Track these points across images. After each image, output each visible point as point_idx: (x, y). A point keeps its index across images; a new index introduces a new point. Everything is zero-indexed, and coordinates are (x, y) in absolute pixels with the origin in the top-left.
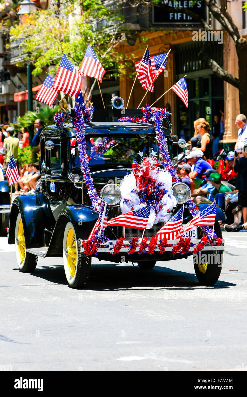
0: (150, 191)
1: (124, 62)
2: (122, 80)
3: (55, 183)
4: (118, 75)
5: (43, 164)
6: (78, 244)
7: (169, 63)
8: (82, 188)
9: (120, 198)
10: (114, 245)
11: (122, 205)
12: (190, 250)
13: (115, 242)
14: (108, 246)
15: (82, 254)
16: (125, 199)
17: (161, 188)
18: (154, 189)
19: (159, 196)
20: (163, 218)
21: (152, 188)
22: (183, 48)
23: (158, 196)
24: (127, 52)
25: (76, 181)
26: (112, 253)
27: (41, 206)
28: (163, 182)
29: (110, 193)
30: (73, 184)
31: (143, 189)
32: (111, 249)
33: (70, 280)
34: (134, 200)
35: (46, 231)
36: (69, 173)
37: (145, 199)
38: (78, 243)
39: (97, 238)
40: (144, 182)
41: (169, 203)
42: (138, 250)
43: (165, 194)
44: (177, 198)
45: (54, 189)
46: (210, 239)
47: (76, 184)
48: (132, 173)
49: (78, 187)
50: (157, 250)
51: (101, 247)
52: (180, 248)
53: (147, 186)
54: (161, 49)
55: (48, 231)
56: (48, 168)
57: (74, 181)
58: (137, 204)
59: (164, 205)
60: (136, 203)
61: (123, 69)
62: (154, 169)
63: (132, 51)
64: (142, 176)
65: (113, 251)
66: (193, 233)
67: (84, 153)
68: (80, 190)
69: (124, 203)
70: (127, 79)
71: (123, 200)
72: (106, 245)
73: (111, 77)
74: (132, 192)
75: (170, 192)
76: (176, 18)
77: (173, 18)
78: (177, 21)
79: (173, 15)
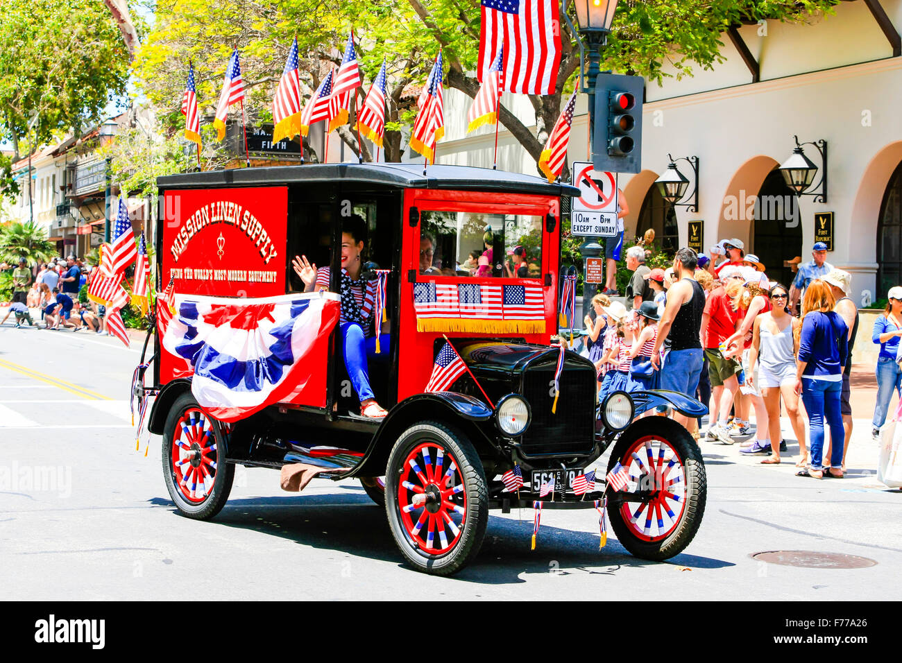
76: (268, 147)
77: (266, 147)
78: (270, 150)
79: (266, 143)
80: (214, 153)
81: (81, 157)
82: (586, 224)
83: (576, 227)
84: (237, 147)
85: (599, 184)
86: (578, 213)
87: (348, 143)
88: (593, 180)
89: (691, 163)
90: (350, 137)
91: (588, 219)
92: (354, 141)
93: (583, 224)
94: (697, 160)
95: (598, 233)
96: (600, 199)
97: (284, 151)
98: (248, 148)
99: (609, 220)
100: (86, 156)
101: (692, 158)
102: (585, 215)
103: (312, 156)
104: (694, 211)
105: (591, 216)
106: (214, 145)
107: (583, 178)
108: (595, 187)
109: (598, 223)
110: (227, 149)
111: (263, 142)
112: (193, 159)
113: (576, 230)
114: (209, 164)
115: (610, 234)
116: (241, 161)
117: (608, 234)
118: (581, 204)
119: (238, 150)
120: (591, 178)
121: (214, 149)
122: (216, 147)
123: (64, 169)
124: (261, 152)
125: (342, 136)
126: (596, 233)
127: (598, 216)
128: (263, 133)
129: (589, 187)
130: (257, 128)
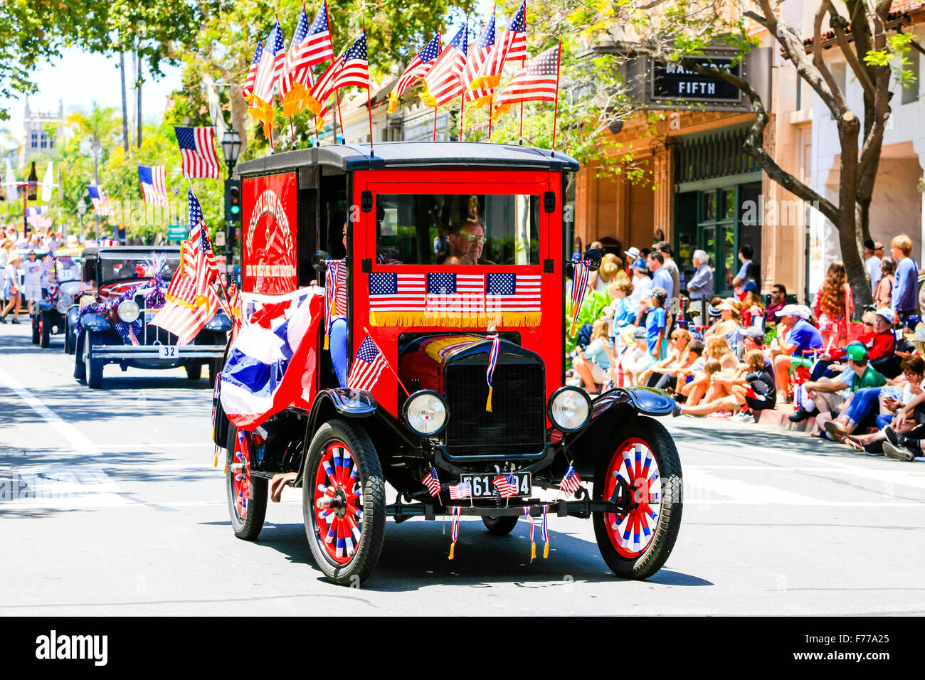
54: (653, 143)
76: (689, 91)
77: (684, 90)
78: (691, 95)
79: (686, 86)
80: (609, 101)
81: (410, 109)
84: (642, 91)
87: (811, 83)
90: (815, 74)
92: (820, 80)
97: (711, 96)
98: (657, 93)
100: (418, 107)
103: (755, 103)
106: (609, 89)
110: (627, 94)
111: (681, 84)
112: (580, 110)
114: (603, 118)
116: (649, 112)
119: (643, 96)
121: (610, 94)
122: (611, 91)
123: (384, 127)
124: (679, 99)
125: (802, 73)
128: (681, 69)
130: (672, 62)
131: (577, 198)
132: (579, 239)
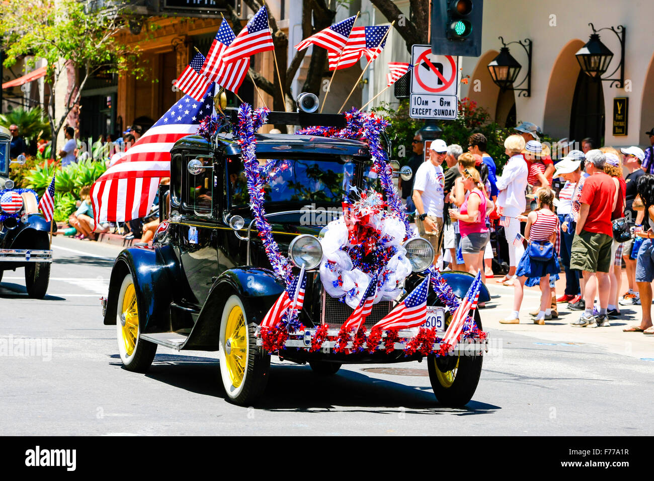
0: (370, 249)
1: (125, 55)
2: (121, 78)
3: (198, 228)
4: (117, 72)
5: (173, 198)
6: (249, 333)
7: (184, 59)
8: (247, 239)
9: (320, 258)
10: (312, 336)
11: (323, 269)
12: (433, 349)
13: (313, 332)
14: (302, 338)
15: (256, 350)
16: (329, 261)
17: (388, 244)
18: (377, 245)
19: (383, 258)
20: (389, 293)
21: (374, 244)
22: (202, 41)
23: (381, 258)
24: (129, 43)
25: (239, 228)
26: (308, 350)
27: (166, 264)
28: (391, 235)
29: (303, 250)
30: (233, 231)
31: (359, 245)
32: (307, 342)
33: (232, 390)
34: (344, 262)
35: (175, 307)
36: (226, 214)
37: (361, 262)
38: (249, 331)
39: (286, 323)
40: (361, 233)
41: (400, 270)
42: (350, 345)
43: (394, 255)
44: (412, 262)
45: (196, 240)
46: (468, 332)
47: (239, 232)
48: (342, 218)
49: (242, 238)
50: (382, 347)
51: (291, 339)
52: (419, 345)
53: (365, 241)
54: (174, 41)
55: (177, 306)
56: (184, 204)
57: (236, 228)
58: (348, 269)
59: (391, 272)
60: (346, 268)
61: (123, 64)
62: (378, 212)
63: (136, 41)
64: (357, 223)
65: (310, 345)
66: (438, 321)
67: (256, 181)
68: (245, 242)
69: (326, 266)
70: (127, 77)
71: (324, 262)
72: (298, 336)
73: (107, 74)
74: (340, 249)
75: (401, 251)
78: (196, 5)
82: (425, 107)
83: (415, 110)
85: (439, 68)
86: (417, 96)
88: (433, 63)
89: (523, 46)
91: (427, 102)
93: (422, 107)
94: (531, 44)
95: (437, 116)
96: (440, 82)
97: (213, 6)
99: (449, 104)
101: (525, 41)
102: (424, 98)
104: (526, 95)
105: (430, 99)
107: (423, 61)
108: (435, 71)
109: (438, 106)
113: (414, 112)
115: (450, 117)
117: (448, 116)
118: (420, 86)
120: (431, 61)
126: (435, 116)
127: (437, 99)
129: (429, 70)
131: (119, 84)
132: (121, 118)
